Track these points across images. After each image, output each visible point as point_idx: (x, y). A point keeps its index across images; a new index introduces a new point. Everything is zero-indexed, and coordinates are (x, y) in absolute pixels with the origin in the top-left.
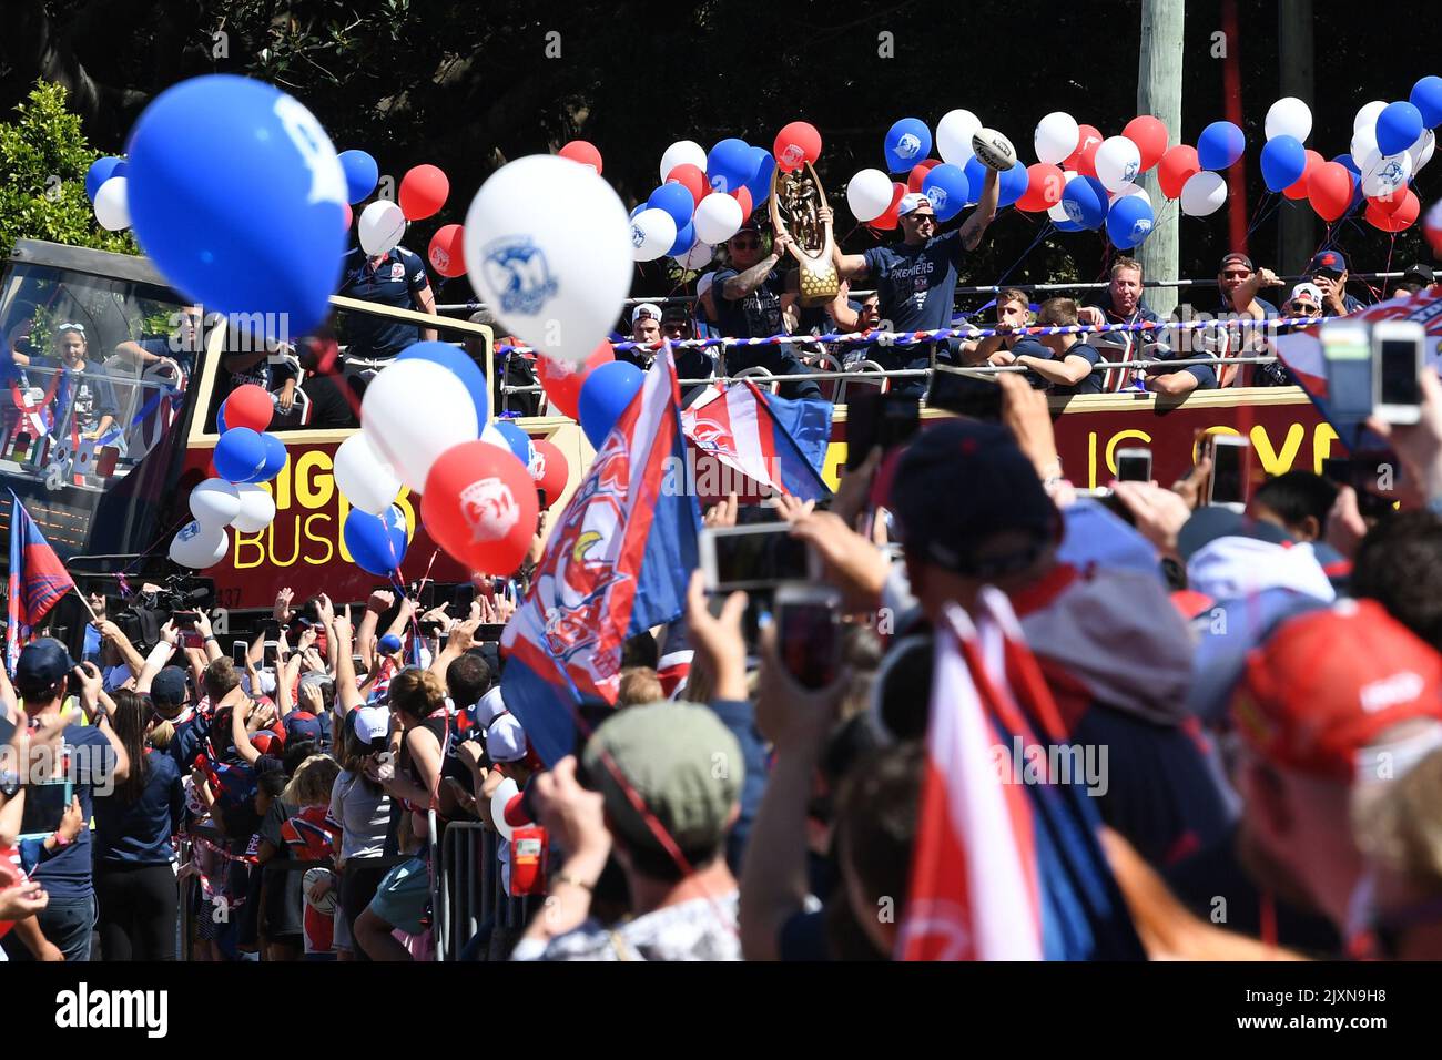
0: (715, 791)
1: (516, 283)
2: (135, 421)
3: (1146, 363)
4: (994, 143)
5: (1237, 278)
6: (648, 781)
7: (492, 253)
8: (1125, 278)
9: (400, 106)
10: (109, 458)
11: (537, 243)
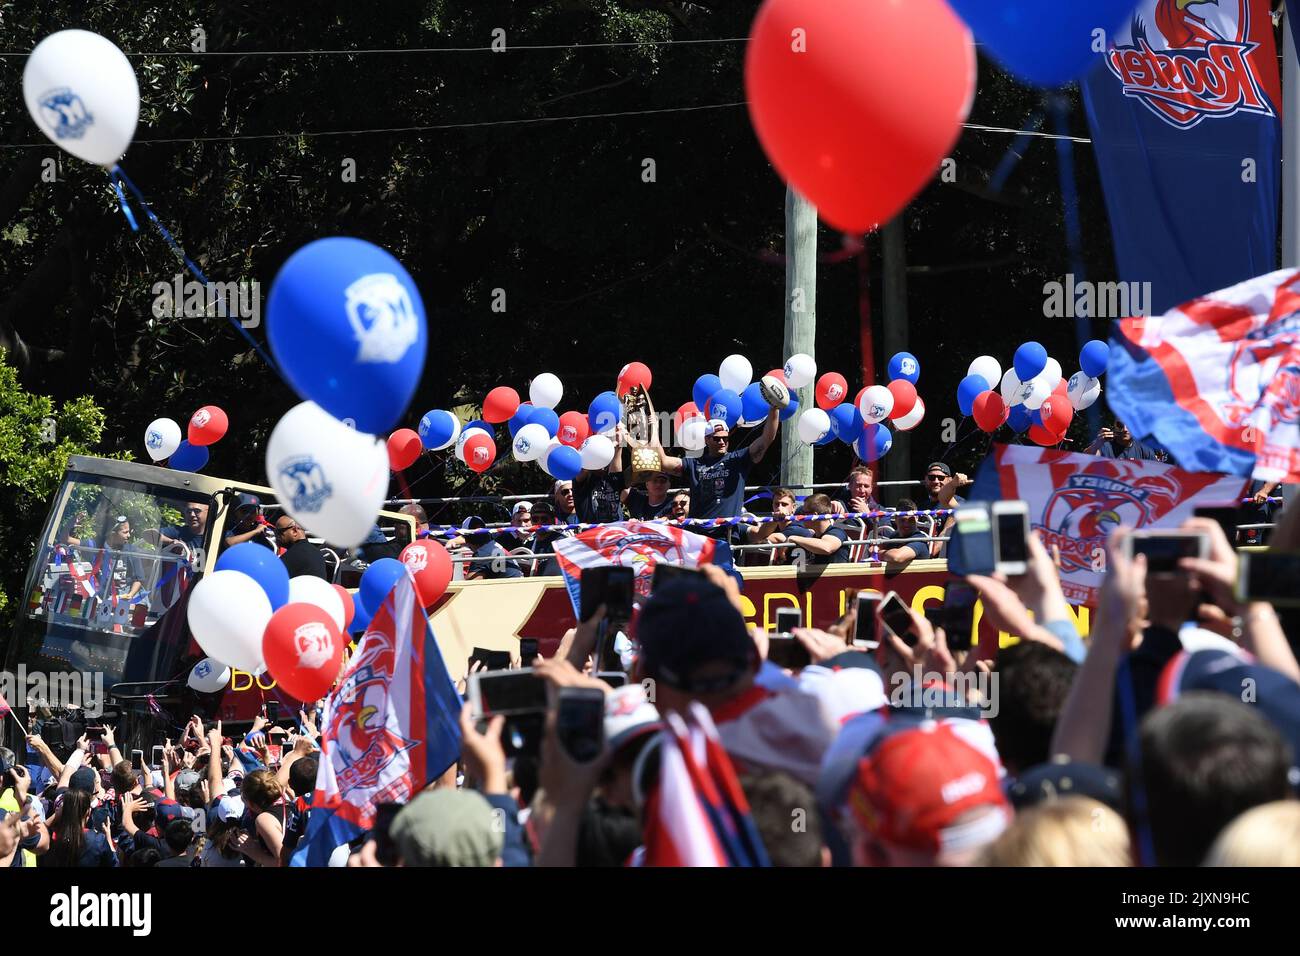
0: (482, 849)
1: (302, 489)
2: (157, 586)
3: (879, 541)
4: (772, 388)
5: (937, 481)
6: (433, 843)
7: (284, 467)
8: (862, 481)
9: (249, 359)
10: (140, 613)
11: (316, 459)
